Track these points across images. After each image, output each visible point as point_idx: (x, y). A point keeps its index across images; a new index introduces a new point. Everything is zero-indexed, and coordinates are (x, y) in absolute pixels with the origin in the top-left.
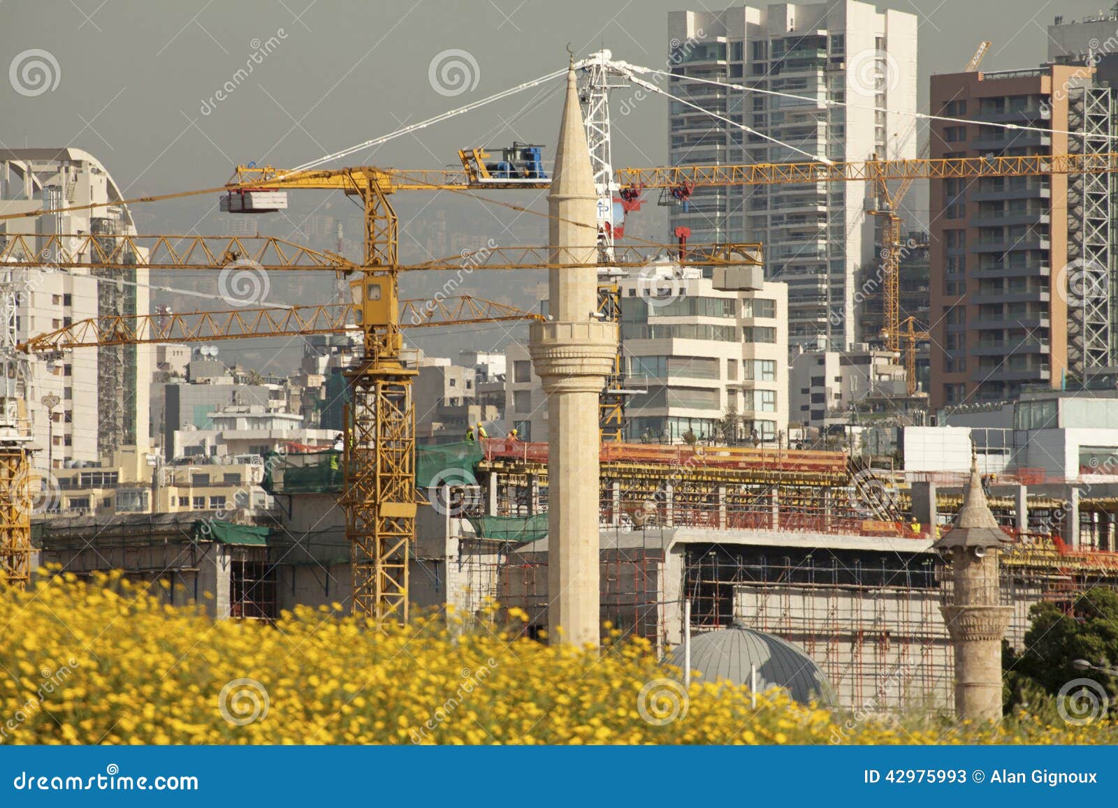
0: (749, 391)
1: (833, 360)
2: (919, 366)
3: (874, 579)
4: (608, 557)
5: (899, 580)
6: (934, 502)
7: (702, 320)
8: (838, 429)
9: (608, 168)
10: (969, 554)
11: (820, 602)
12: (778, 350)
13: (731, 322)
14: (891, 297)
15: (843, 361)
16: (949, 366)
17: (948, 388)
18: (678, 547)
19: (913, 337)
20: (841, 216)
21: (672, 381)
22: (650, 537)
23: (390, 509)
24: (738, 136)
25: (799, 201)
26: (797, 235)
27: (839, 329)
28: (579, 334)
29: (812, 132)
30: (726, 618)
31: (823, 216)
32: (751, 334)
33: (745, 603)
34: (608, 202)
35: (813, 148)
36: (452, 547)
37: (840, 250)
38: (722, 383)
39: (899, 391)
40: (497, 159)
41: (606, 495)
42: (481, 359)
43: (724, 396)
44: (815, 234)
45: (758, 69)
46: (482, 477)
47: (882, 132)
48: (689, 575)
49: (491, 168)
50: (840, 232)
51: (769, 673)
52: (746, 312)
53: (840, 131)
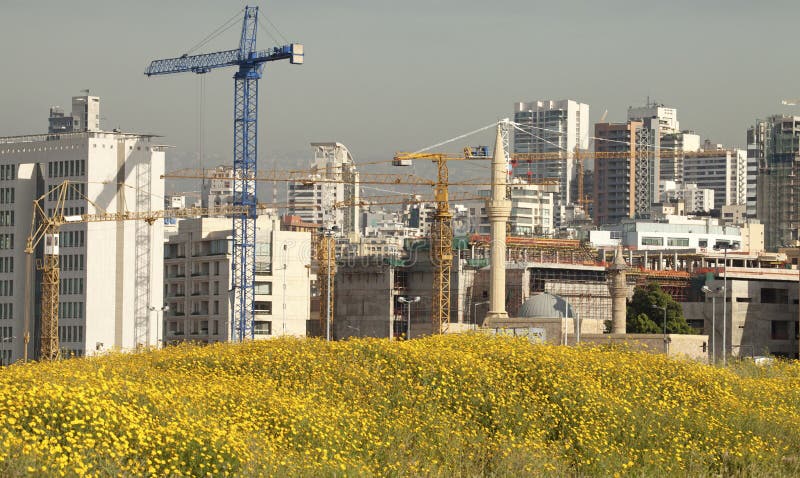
0: (541, 218)
1: (563, 209)
2: (589, 210)
3: (586, 278)
4: (508, 271)
5: (594, 279)
6: (605, 255)
7: (527, 197)
8: (565, 229)
9: (508, 154)
10: (617, 272)
11: (571, 285)
12: (550, 206)
13: (536, 197)
14: (581, 189)
15: (566, 208)
16: (599, 211)
17: (599, 217)
18: (528, 269)
19: (587, 201)
20: (565, 165)
21: (518, 215)
22: (520, 265)
23: (445, 257)
24: (535, 140)
25: (553, 160)
26: (553, 171)
27: (565, 198)
28: (500, 204)
29: (557, 139)
30: (542, 289)
31: (560, 165)
32: (542, 201)
33: (548, 286)
34: (508, 164)
35: (558, 144)
36: (460, 268)
37: (565, 175)
38: (533, 216)
39: (582, 218)
40: (475, 151)
41: (507, 252)
42: (456, 206)
43: (533, 220)
44: (557, 170)
45: (541, 120)
46: (470, 247)
47: (578, 139)
48: (532, 277)
49: (473, 153)
50: (565, 170)
51: (556, 307)
52: (540, 194)
53: (566, 139)
